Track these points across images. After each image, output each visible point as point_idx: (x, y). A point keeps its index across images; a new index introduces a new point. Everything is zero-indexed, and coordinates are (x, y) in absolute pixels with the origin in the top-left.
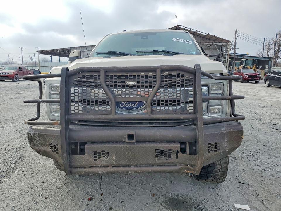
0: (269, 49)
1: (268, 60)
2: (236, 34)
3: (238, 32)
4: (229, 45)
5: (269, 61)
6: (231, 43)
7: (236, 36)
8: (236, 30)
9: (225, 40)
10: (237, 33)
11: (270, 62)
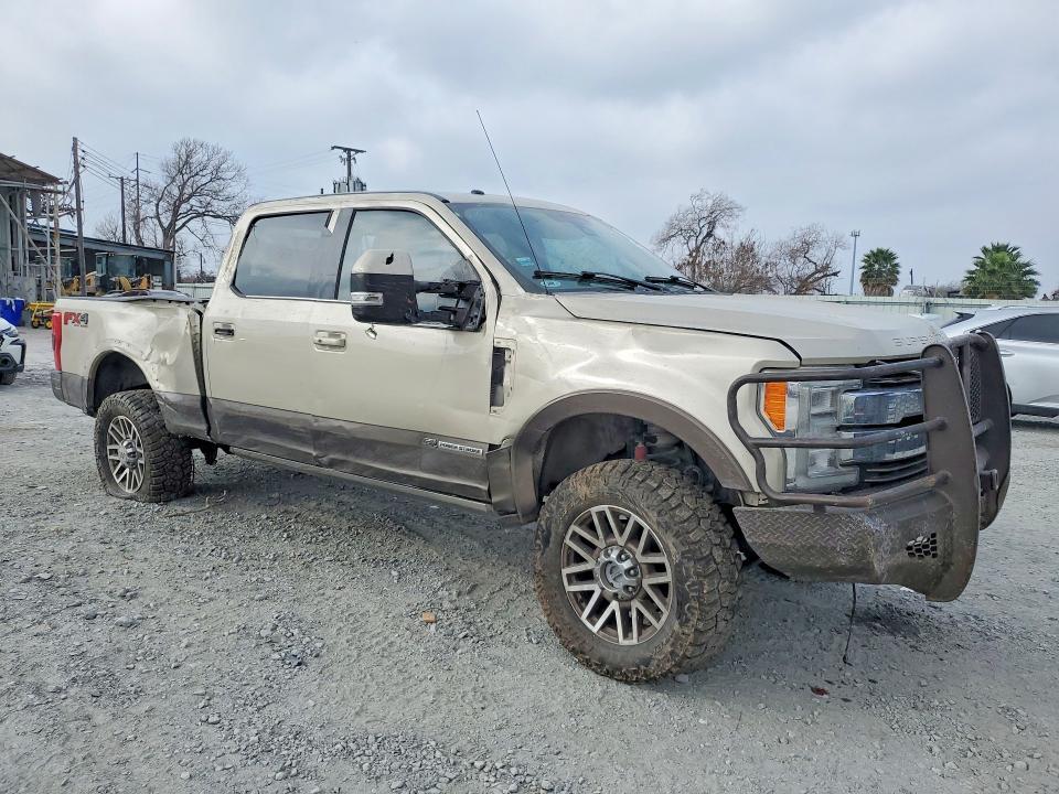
0: (138, 221)
1: (161, 257)
2: (75, 154)
3: (83, 148)
4: (51, 191)
5: (163, 262)
6: (60, 188)
7: (76, 162)
8: (75, 139)
9: (34, 170)
10: (80, 153)
11: (167, 264)
